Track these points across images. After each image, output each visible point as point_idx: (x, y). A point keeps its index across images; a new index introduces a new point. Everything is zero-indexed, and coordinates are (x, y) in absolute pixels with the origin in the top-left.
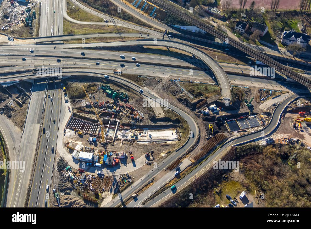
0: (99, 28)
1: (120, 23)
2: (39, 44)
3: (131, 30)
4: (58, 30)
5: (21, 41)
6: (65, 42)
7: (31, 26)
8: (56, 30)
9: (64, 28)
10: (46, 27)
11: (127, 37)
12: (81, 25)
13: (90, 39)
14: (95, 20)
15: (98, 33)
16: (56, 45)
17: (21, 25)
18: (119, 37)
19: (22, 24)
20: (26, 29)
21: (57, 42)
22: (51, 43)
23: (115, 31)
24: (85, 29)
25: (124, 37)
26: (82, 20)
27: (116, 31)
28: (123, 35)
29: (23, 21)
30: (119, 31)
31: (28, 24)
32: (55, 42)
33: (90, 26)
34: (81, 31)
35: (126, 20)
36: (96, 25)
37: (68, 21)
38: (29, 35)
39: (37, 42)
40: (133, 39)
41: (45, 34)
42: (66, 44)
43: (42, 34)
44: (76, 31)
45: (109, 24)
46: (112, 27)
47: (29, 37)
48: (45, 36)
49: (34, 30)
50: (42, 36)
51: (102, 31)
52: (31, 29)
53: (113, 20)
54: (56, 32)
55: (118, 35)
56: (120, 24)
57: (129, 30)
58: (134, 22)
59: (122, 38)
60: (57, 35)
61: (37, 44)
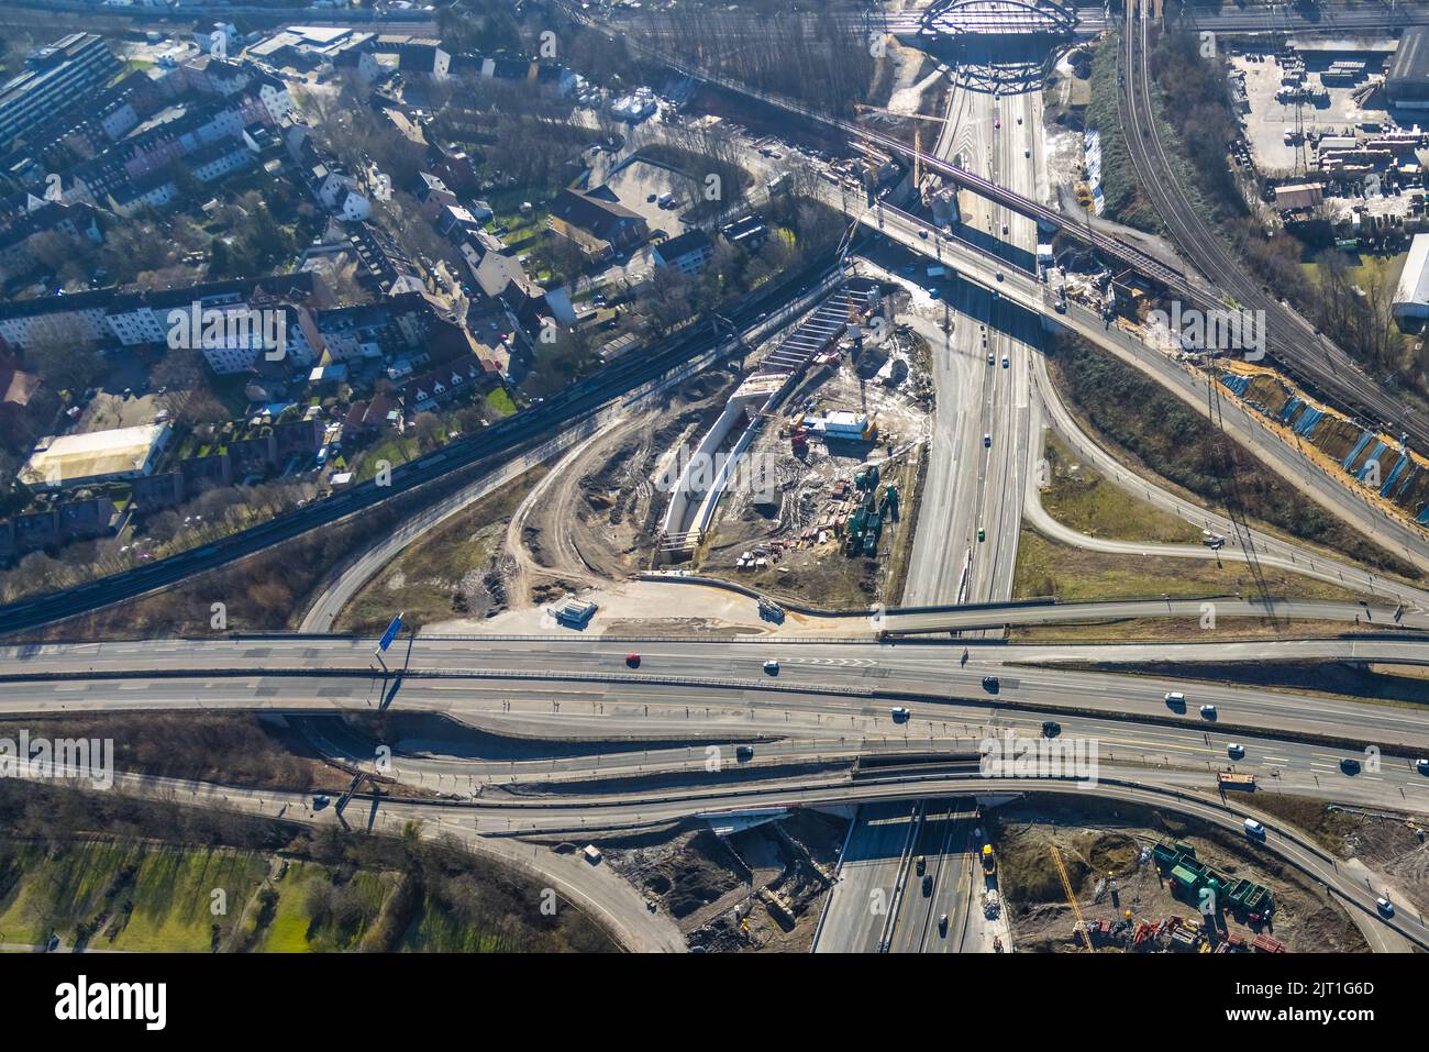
0: (1175, 573)
1: (1278, 554)
2: (893, 642)
3: (1323, 587)
4: (994, 576)
5: (815, 626)
6: (1013, 636)
7: (873, 553)
8: (981, 576)
9: (1018, 567)
10: (938, 559)
11: (1299, 620)
12: (1096, 557)
13: (1128, 626)
14: (1164, 532)
15: (1171, 598)
16: (972, 649)
17: (828, 547)
18: (1262, 621)
19: (833, 546)
20: (847, 569)
21: (979, 635)
22: (955, 637)
23: (1247, 591)
24: (1111, 574)
25: (1288, 621)
26: (1103, 533)
27: (1255, 591)
28: (1281, 610)
29: (837, 528)
30: (1268, 588)
31: (859, 542)
32: (967, 635)
33: (1138, 563)
34: (1093, 587)
35: (1306, 537)
36: (1167, 559)
37: (1041, 534)
38: (860, 597)
39: (886, 633)
40: (1325, 629)
41: (932, 595)
42: (1016, 643)
43: (915, 596)
44: (1069, 583)
45: (1225, 554)
46: (1238, 571)
47: (856, 608)
48: (930, 604)
49: (883, 575)
50: (918, 604)
51: (1189, 588)
52: (873, 568)
53: (1245, 536)
54: (984, 585)
55: (1259, 610)
56: (1276, 554)
57: (1311, 584)
58: (1340, 550)
59: (1275, 622)
60: (986, 601)
61: (885, 638)
